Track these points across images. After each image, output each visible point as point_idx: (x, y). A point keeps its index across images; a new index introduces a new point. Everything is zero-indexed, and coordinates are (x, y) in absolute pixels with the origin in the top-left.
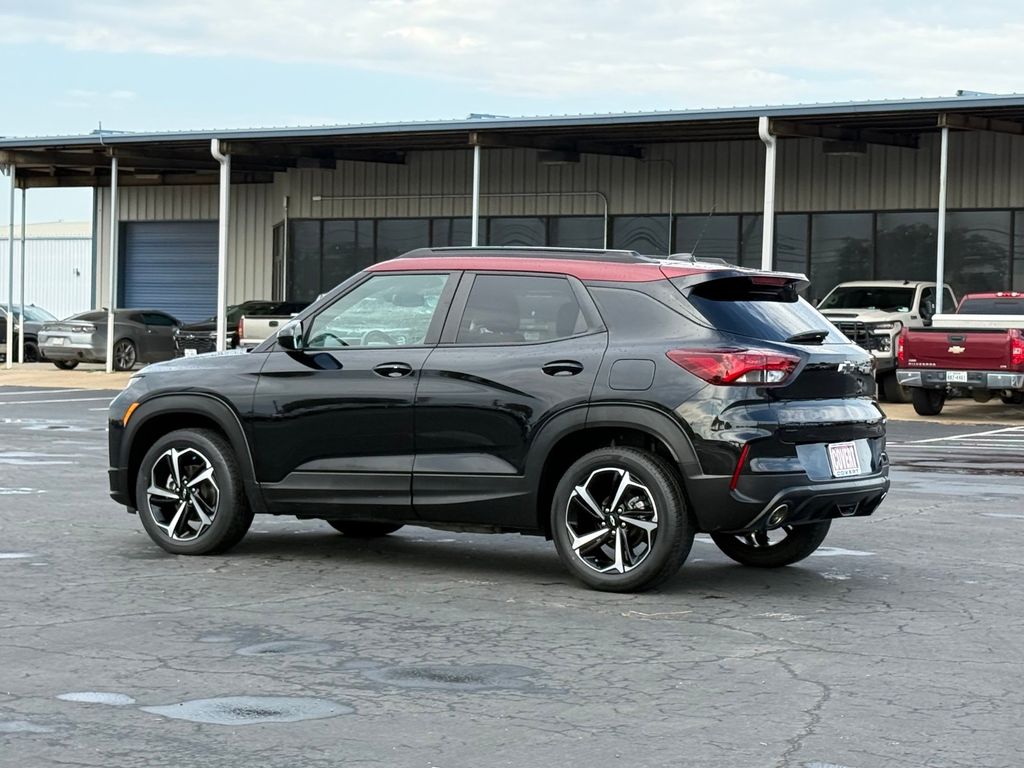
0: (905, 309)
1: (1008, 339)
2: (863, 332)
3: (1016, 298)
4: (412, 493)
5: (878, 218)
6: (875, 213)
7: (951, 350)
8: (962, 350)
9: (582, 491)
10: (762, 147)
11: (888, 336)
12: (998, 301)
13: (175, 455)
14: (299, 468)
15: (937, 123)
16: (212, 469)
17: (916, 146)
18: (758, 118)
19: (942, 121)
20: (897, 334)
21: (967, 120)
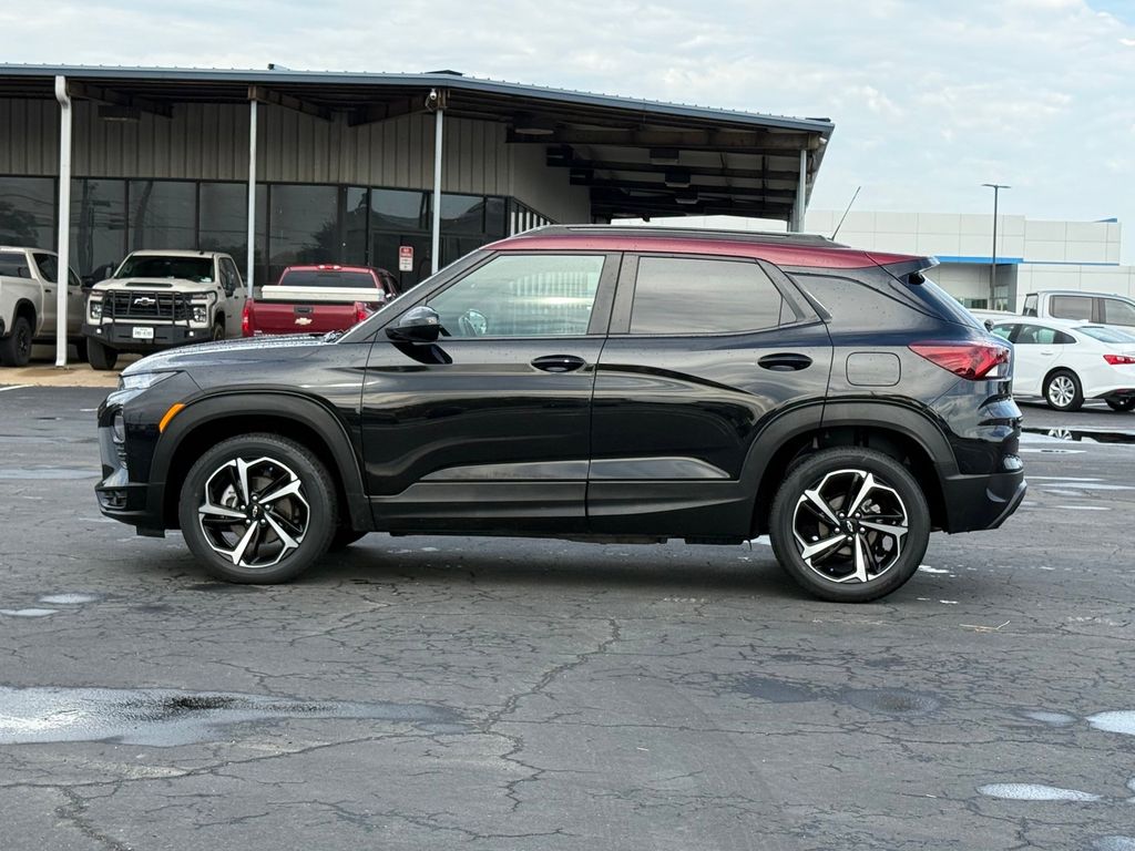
0: (208, 280)
1: (355, 311)
2: (179, 302)
3: (338, 272)
4: (587, 503)
5: (131, 186)
6: (127, 180)
7: (298, 321)
8: (309, 321)
9: (814, 495)
10: (58, 106)
11: (204, 306)
12: (321, 274)
13: (243, 467)
14: (422, 479)
15: (247, 96)
16: (299, 482)
17: (170, 116)
18: (54, 77)
19: (253, 93)
20: (213, 304)
21: (267, 93)
